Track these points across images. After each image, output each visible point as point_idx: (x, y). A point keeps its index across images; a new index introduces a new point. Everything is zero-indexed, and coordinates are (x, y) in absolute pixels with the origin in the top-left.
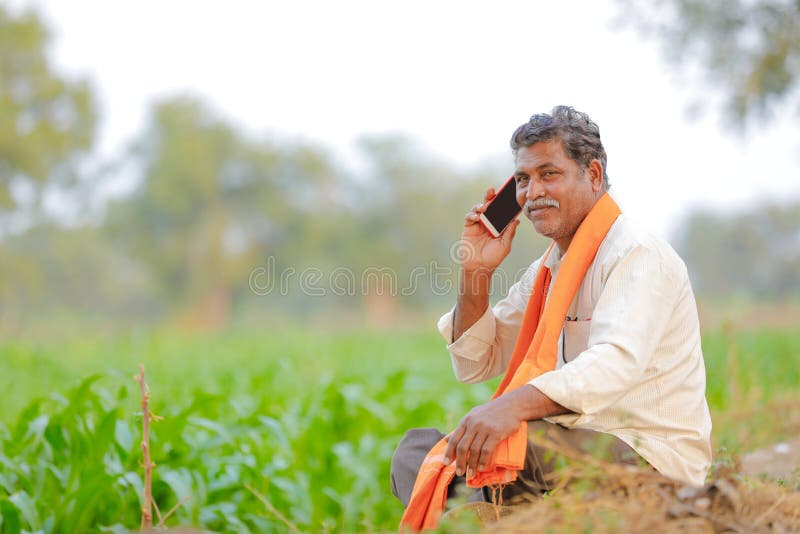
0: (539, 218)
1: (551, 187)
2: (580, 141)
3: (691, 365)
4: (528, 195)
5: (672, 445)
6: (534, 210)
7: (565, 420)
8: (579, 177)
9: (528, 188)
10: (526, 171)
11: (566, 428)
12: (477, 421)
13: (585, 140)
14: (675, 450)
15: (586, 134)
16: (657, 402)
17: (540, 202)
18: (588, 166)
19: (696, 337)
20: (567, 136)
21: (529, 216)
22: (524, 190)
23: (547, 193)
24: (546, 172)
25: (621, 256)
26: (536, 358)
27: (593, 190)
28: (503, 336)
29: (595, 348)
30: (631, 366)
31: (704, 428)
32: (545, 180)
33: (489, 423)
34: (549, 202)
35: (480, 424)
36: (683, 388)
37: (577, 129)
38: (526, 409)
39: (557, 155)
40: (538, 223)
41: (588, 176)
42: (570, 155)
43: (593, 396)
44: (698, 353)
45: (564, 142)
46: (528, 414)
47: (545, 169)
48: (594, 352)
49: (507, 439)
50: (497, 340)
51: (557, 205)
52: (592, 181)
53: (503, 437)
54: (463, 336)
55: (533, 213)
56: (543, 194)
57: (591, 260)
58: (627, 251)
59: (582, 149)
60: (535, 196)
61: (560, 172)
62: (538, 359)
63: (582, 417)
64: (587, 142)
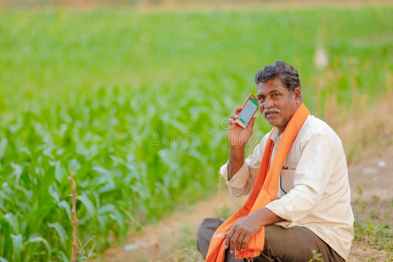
0: (271, 118)
1: (276, 102)
2: (290, 79)
3: (344, 191)
4: (265, 106)
5: (335, 231)
6: (268, 114)
7: (283, 224)
8: (290, 97)
9: (265, 103)
10: (264, 94)
11: (283, 228)
12: (240, 227)
13: (292, 78)
14: (337, 234)
15: (292, 75)
16: (328, 210)
17: (271, 110)
18: (294, 91)
19: (346, 176)
20: (284, 77)
21: (265, 117)
22: (263, 104)
23: (275, 105)
24: (274, 94)
25: (310, 139)
26: (268, 189)
27: (297, 103)
28: (252, 174)
29: (297, 187)
30: (315, 196)
31: (350, 221)
32: (274, 99)
33: (246, 228)
34: (276, 110)
35: (242, 229)
36: (340, 202)
37: (288, 73)
38: (264, 221)
39: (279, 86)
40: (270, 120)
41: (294, 96)
42: (285, 86)
43: (297, 213)
44: (347, 184)
45: (282, 80)
46: (265, 223)
47: (274, 93)
48: (297, 190)
49: (255, 236)
50: (250, 176)
51: (279, 111)
52: (296, 98)
53: (253, 235)
54: (234, 177)
55: (268, 116)
56: (273, 105)
57: (294, 138)
58: (313, 137)
59: (291, 83)
60: (269, 107)
61: (281, 94)
62: (269, 190)
63: (292, 223)
64: (293, 79)
